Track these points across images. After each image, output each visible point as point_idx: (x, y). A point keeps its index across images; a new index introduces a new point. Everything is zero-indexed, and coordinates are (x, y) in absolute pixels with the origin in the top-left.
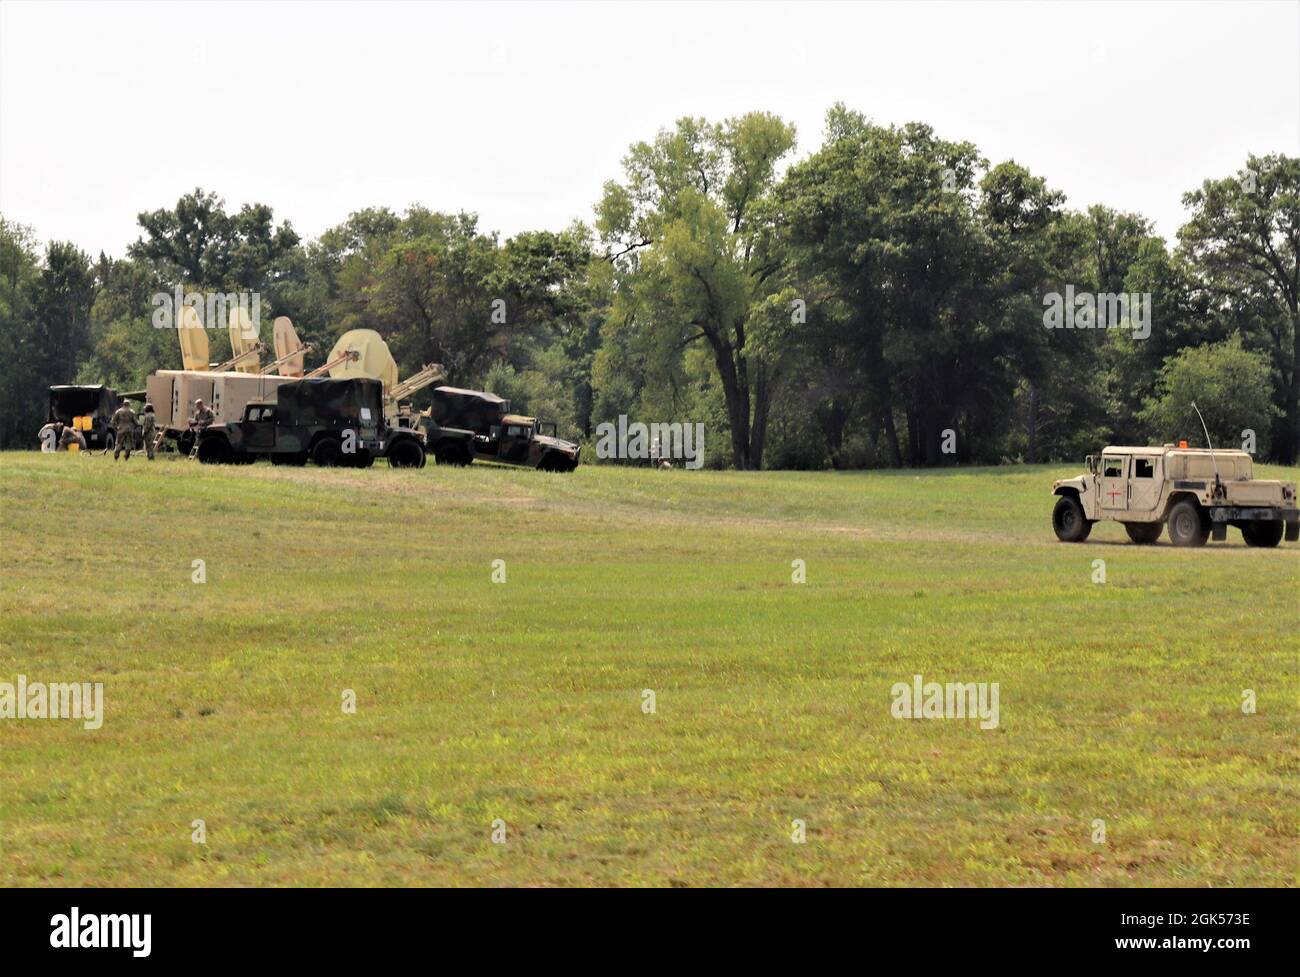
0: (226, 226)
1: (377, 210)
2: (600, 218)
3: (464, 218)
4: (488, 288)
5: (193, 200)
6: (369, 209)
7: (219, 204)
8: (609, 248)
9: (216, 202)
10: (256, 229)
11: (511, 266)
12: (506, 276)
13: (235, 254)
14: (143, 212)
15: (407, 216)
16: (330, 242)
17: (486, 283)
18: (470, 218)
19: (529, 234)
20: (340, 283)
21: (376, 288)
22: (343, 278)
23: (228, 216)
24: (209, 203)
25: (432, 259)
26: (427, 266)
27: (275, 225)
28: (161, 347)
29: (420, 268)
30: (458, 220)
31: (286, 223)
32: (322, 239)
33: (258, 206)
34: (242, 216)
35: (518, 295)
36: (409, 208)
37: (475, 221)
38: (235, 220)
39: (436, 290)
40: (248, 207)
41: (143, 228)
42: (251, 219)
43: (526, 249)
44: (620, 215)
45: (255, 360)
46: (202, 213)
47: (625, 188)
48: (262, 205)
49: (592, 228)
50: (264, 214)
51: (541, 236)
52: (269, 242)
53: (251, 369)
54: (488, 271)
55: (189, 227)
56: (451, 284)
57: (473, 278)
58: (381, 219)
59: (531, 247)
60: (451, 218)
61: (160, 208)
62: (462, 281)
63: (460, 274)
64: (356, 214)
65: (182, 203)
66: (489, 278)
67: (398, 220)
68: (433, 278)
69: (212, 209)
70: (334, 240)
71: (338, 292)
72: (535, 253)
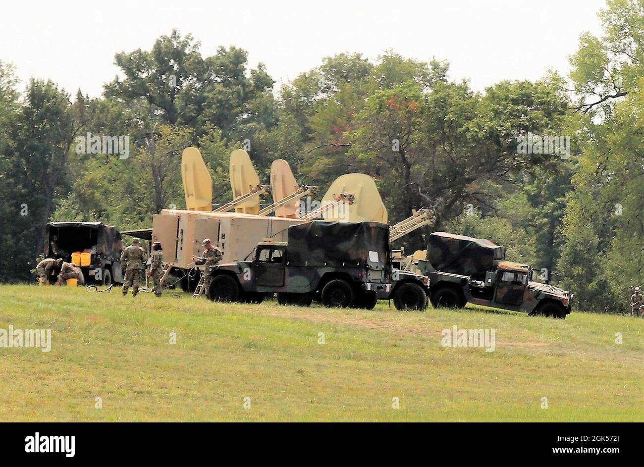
0: (201, 68)
1: (351, 55)
2: (574, 69)
3: (435, 66)
4: (469, 135)
5: (169, 41)
6: (342, 54)
7: (195, 46)
8: (583, 98)
9: (192, 44)
10: (231, 71)
11: (492, 114)
12: (487, 125)
13: (210, 95)
14: (120, 52)
15: (381, 62)
16: (303, 86)
17: (467, 130)
18: (442, 65)
19: (508, 83)
20: (313, 126)
21: (358, 133)
22: (316, 122)
23: (204, 57)
24: (185, 45)
25: (414, 105)
26: (408, 112)
27: (249, 68)
28: (136, 185)
29: (401, 113)
30: (430, 67)
31: (260, 66)
32: (296, 83)
33: (233, 49)
34: (218, 58)
35: (498, 143)
36: (383, 54)
37: (446, 69)
38: (210, 62)
39: (416, 135)
40: (223, 49)
41: (120, 68)
42: (224, 60)
43: (507, 98)
44: (595, 66)
45: (255, 200)
46: (178, 55)
47: (600, 40)
48: (237, 48)
49: (566, 79)
50: (239, 57)
51: (522, 86)
52: (244, 85)
53: (250, 210)
54: (469, 119)
55: (165, 69)
56: (431, 130)
57: (453, 125)
58: (354, 64)
59: (511, 96)
60: (422, 65)
61: (137, 49)
62: (442, 129)
63: (441, 121)
64: (330, 59)
65: (158, 45)
66: (470, 125)
67: (371, 66)
68: (414, 124)
69: (187, 51)
70: (307, 84)
71: (311, 135)
72: (515, 102)
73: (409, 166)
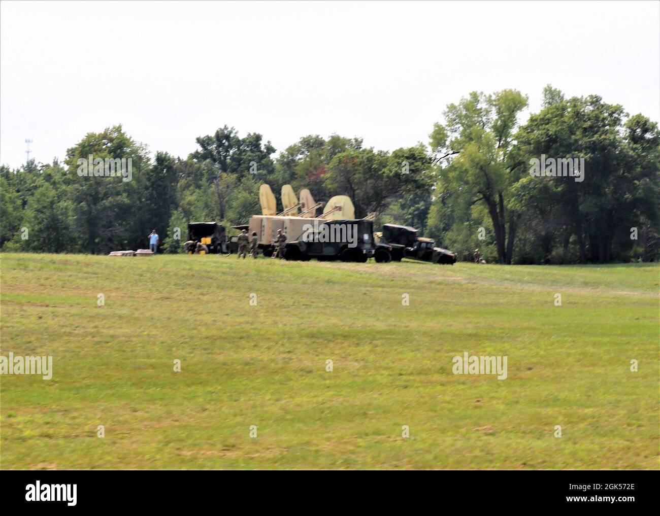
0: (239, 143)
1: (314, 136)
2: (431, 141)
3: (356, 140)
4: (385, 175)
5: (223, 131)
6: (310, 136)
7: (236, 133)
8: (436, 155)
9: (234, 132)
10: (254, 145)
12: (394, 169)
13: (245, 157)
14: (198, 137)
15: (330, 139)
16: (291, 151)
17: (384, 173)
18: (359, 140)
20: (296, 172)
21: (329, 175)
22: (297, 169)
23: (241, 138)
24: (231, 132)
25: (357, 161)
26: (353, 164)
27: (263, 144)
29: (350, 165)
30: (354, 141)
31: (269, 142)
32: (287, 150)
33: (255, 134)
34: (247, 139)
35: (399, 178)
36: (330, 135)
37: (361, 142)
38: (244, 141)
39: (357, 176)
40: (250, 134)
41: (199, 144)
42: (252, 140)
43: (403, 156)
44: (441, 139)
46: (227, 137)
47: (444, 126)
48: (257, 133)
49: (427, 145)
50: (258, 138)
52: (261, 152)
53: (294, 215)
54: (385, 167)
55: (220, 145)
56: (365, 173)
57: (376, 171)
58: (316, 140)
59: (406, 155)
60: (350, 140)
61: (206, 135)
62: (371, 172)
63: (370, 168)
64: (304, 138)
65: (217, 132)
66: (385, 170)
67: (324, 141)
68: (356, 170)
69: (232, 135)
70: (293, 151)
71: (296, 176)
73: (354, 191)
